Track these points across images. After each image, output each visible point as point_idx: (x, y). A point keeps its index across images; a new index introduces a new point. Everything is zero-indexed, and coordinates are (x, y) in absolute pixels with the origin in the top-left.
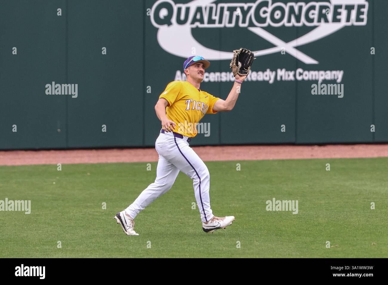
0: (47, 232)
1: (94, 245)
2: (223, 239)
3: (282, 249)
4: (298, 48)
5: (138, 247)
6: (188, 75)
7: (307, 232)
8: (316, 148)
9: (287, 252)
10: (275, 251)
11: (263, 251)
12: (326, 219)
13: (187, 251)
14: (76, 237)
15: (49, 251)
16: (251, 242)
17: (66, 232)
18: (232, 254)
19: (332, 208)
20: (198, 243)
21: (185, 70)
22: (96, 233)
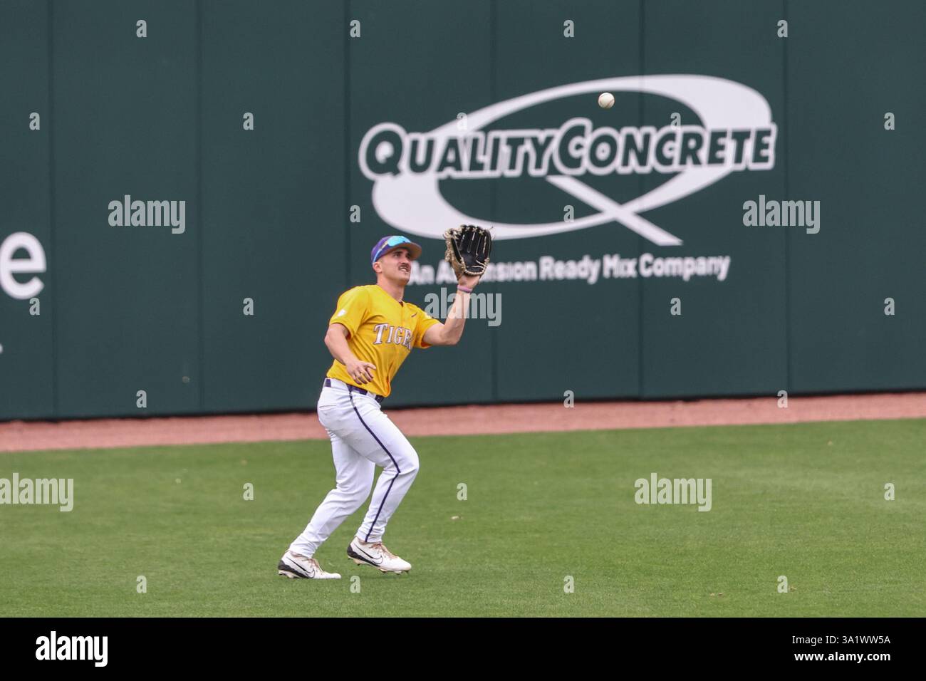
0: (166, 574)
1: (255, 599)
2: (503, 583)
3: (615, 602)
4: (646, 215)
5: (341, 602)
6: (381, 273)
7: (663, 567)
8: (680, 407)
9: (626, 605)
10: (603, 606)
11: (580, 605)
12: (700, 542)
13: (433, 608)
14: (220, 584)
15: (169, 612)
16: (557, 588)
17: (202, 574)
18: (521, 612)
19: (712, 521)
20: (454, 593)
21: (374, 263)
22: (259, 574)
